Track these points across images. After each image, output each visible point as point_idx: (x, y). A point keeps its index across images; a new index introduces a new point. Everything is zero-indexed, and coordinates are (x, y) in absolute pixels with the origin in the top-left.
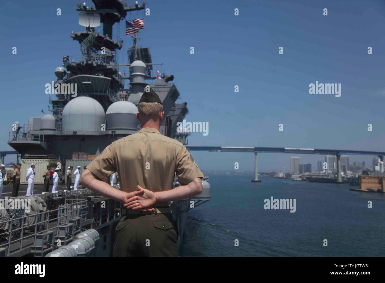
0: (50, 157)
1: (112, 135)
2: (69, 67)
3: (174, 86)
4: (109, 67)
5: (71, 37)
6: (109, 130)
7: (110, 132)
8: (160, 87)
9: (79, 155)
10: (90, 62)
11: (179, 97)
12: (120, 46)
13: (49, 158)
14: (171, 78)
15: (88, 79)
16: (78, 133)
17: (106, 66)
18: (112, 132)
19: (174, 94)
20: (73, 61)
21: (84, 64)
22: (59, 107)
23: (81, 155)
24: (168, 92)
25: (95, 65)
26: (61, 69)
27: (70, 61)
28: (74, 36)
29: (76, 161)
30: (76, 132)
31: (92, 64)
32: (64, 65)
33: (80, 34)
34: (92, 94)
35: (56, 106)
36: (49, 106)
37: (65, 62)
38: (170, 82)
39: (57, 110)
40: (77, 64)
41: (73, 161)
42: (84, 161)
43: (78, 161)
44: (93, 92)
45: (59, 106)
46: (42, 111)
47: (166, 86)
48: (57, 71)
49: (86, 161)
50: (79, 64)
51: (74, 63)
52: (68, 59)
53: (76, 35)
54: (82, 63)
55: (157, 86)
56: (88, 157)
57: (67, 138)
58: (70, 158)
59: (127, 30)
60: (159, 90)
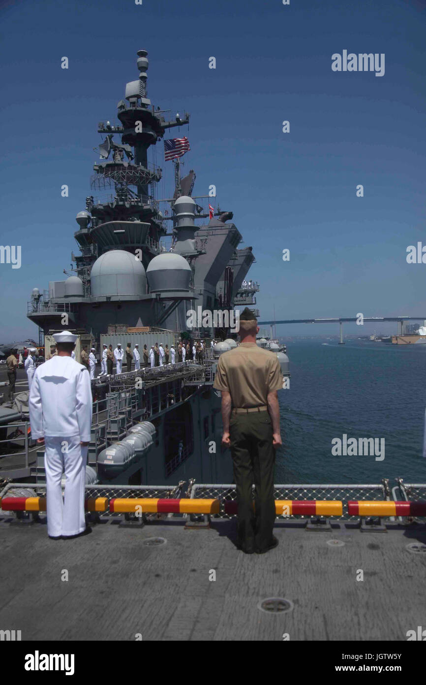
0: (80, 332)
1: (156, 299)
2: (94, 211)
3: (234, 226)
4: (146, 207)
5: (94, 170)
6: (151, 292)
7: (154, 296)
8: (215, 230)
9: (116, 327)
10: (121, 203)
11: (241, 241)
12: (158, 177)
13: (80, 334)
14: (230, 216)
15: (121, 226)
16: (113, 299)
17: (142, 207)
18: (156, 294)
19: (234, 237)
20: (99, 203)
21: (114, 207)
22: (84, 265)
23: (119, 327)
24: (226, 235)
25: (127, 206)
26: (84, 214)
27: (95, 204)
28: (97, 168)
29: (113, 335)
30: (110, 298)
31: (124, 205)
32: (87, 208)
33: (105, 165)
34: (126, 245)
35: (80, 263)
36: (72, 265)
37: (88, 204)
38: (228, 222)
39: (82, 270)
40: (104, 207)
41: (109, 335)
42: (123, 335)
43: (116, 335)
44: (127, 243)
45: (85, 263)
46: (64, 272)
47: (223, 228)
48: (78, 217)
49: (126, 335)
50: (108, 206)
51: (100, 205)
52: (92, 201)
53: (100, 167)
54: (110, 205)
55: (210, 229)
56: (128, 330)
57: (98, 305)
58: (105, 332)
59: (166, 154)
60: (214, 233)
